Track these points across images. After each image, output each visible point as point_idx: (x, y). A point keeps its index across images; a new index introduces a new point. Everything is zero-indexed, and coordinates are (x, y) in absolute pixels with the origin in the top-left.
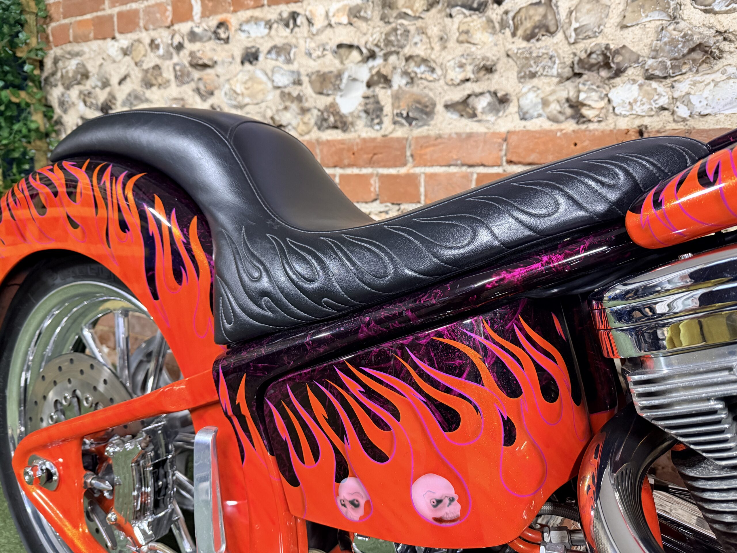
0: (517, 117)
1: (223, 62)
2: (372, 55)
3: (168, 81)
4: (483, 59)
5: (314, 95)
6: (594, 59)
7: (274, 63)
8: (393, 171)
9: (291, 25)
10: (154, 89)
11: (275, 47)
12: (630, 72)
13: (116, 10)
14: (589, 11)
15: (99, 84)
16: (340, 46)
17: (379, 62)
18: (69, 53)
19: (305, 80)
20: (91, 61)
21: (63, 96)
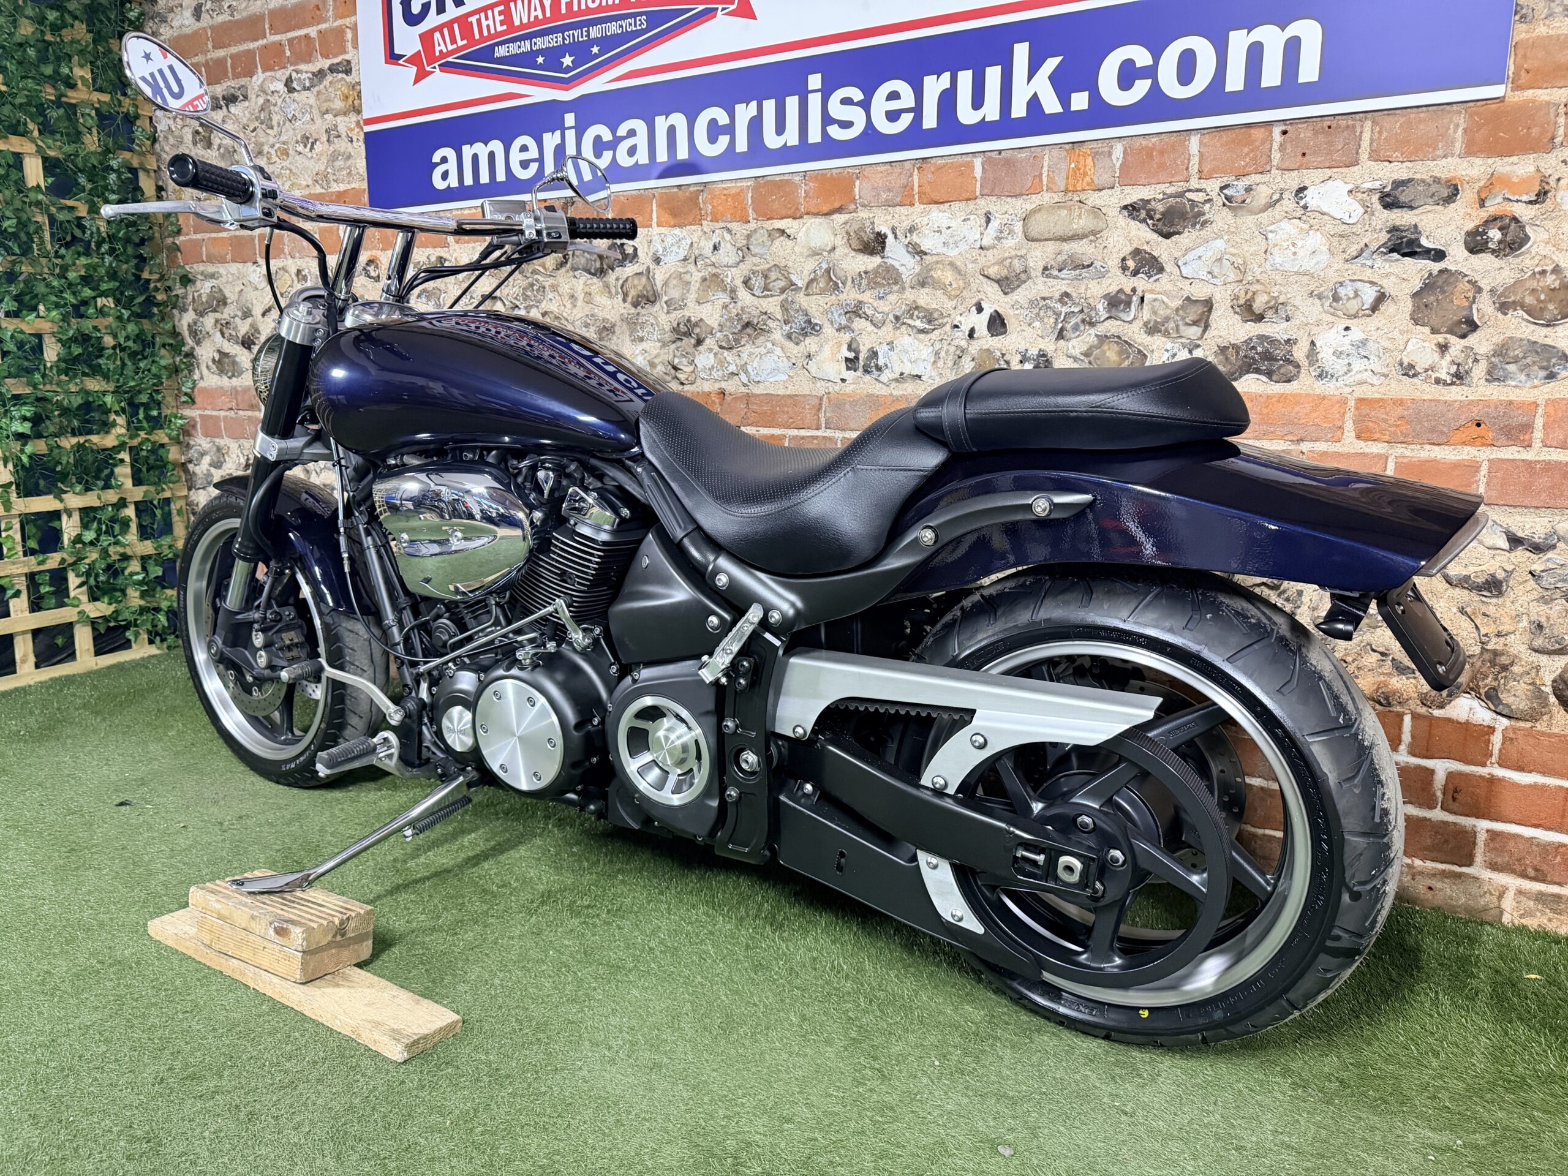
4: (604, 320)
6: (683, 328)
12: (708, 341)
13: (257, 231)
14: (675, 286)
15: (240, 314)
18: (202, 273)
20: (228, 286)
21: (195, 323)
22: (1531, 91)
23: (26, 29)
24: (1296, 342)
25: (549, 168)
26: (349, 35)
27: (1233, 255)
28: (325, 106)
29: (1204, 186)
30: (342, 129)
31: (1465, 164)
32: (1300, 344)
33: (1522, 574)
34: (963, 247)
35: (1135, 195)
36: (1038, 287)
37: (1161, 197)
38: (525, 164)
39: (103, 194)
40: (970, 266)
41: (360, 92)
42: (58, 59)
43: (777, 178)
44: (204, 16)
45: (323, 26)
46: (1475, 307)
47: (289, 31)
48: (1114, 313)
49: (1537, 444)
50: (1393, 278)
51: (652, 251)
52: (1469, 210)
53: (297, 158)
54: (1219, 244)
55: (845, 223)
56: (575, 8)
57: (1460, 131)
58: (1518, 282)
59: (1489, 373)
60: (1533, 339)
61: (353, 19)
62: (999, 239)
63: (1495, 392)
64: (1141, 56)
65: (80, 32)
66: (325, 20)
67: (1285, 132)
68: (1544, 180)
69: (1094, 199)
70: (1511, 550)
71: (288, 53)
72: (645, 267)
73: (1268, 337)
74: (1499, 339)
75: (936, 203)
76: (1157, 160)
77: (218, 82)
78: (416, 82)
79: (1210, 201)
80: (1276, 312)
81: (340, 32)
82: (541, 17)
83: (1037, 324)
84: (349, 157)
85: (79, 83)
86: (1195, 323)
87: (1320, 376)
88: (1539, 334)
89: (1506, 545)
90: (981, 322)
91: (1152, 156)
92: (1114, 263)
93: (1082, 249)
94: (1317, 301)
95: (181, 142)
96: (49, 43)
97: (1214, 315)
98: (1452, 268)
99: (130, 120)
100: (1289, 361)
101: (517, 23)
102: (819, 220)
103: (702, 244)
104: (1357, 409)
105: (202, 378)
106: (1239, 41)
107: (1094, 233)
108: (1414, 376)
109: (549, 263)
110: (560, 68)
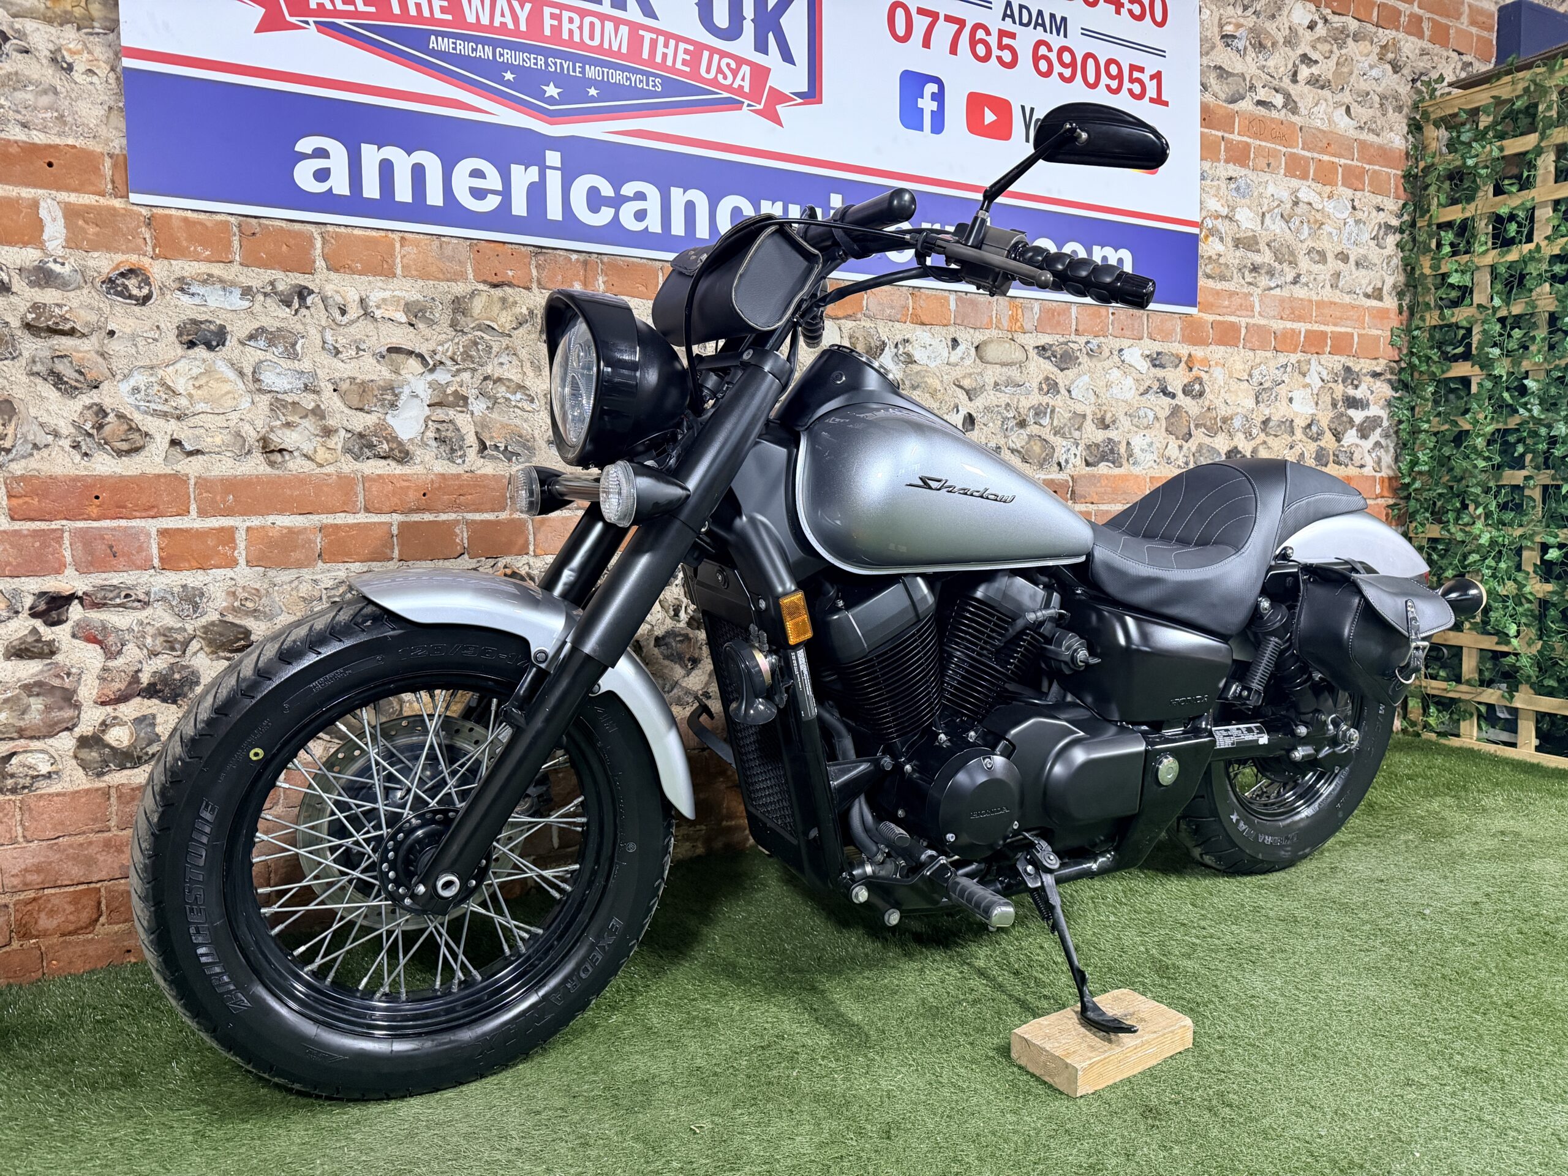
1: (134, 336)
5: (347, 410)
7: (260, 354)
8: (488, 516)
9: (296, 304)
11: (262, 330)
16: (390, 350)
19: (327, 387)
22: (1205, 314)
24: (1122, 443)
25: (519, 207)
27: (1093, 386)
29: (1078, 340)
31: (1181, 347)
34: (939, 361)
35: (1044, 339)
36: (989, 398)
37: (1057, 344)
38: (478, 194)
40: (945, 377)
46: (1190, 425)
48: (1037, 420)
50: (1159, 407)
52: (1185, 372)
54: (1086, 378)
56: (565, 36)
57: (1180, 329)
58: (1203, 413)
59: (1195, 462)
62: (962, 359)
67: (1113, 314)
69: (1021, 338)
73: (1110, 440)
74: (1198, 443)
75: (923, 324)
76: (1056, 317)
78: (256, 31)
79: (1080, 350)
80: (1113, 424)
82: (511, 26)
83: (991, 424)
86: (1078, 429)
87: (1131, 464)
88: (1209, 441)
90: (958, 419)
91: (1053, 315)
92: (1035, 385)
93: (1014, 373)
94: (1130, 418)
97: (1086, 424)
98: (1179, 403)
100: (1120, 455)
101: (471, 18)
104: (1150, 482)
106: (1098, 253)
107: (1021, 362)
108: (1170, 463)
109: (505, 320)
110: (541, 95)
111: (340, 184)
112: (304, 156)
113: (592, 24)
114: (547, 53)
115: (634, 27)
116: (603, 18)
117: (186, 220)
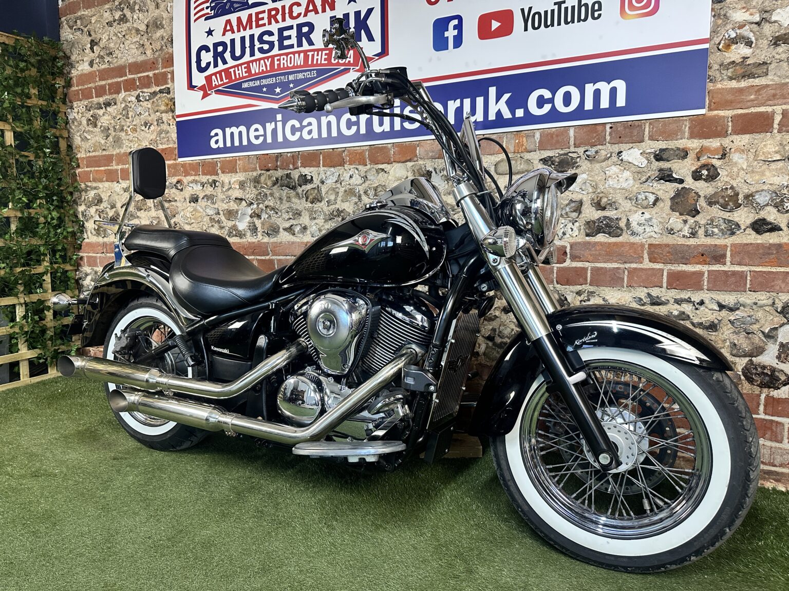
0: (310, 236)
1: (180, 201)
2: (252, 203)
3: (150, 208)
4: (296, 210)
5: (226, 220)
6: (335, 213)
7: (206, 203)
8: (263, 258)
9: (213, 186)
10: (142, 211)
11: (206, 196)
13: (120, 167)
14: (331, 194)
15: (109, 207)
16: (236, 199)
17: (255, 206)
18: (90, 187)
19: (221, 213)
20: (104, 193)
21: (85, 211)
22: (716, 112)
23: (9, 71)
24: (620, 219)
25: (269, 140)
26: (169, 76)
27: (591, 181)
28: (156, 108)
29: (576, 151)
30: (165, 119)
31: (690, 142)
32: (623, 220)
33: (726, 321)
35: (546, 154)
37: (557, 155)
38: (257, 137)
39: (43, 149)
41: (174, 102)
42: (24, 85)
43: (380, 146)
44: (95, 66)
45: (156, 72)
46: (698, 203)
47: (139, 73)
49: (728, 263)
50: (661, 191)
51: (320, 178)
52: (693, 162)
53: (141, 132)
54: (585, 176)
55: (412, 166)
56: (282, 66)
57: (687, 128)
58: (716, 193)
59: (706, 232)
60: (724, 217)
61: (172, 68)
63: (709, 241)
64: (547, 94)
65: (34, 72)
66: (158, 69)
67: (611, 128)
68: (724, 149)
69: (527, 156)
70: (720, 311)
71: (138, 84)
72: (316, 185)
73: (608, 217)
74: (709, 217)
76: (555, 138)
77: (101, 96)
78: (202, 99)
79: (580, 157)
80: (611, 206)
81: (164, 75)
82: (265, 70)
84: (168, 132)
85: (33, 96)
86: (575, 211)
87: (632, 234)
88: (727, 215)
89: (718, 309)
91: (552, 137)
94: (629, 201)
95: (81, 124)
96: (20, 78)
97: (583, 208)
98: (688, 187)
99: (55, 114)
100: (618, 228)
101: (253, 72)
102: (400, 165)
103: (344, 175)
104: (649, 248)
105: (88, 238)
106: (590, 89)
108: (673, 234)
109: (269, 183)
110: (274, 93)
111: (221, 144)
112: (213, 137)
113: (291, 57)
114: (275, 76)
115: (305, 52)
116: (294, 53)
117: (189, 164)
